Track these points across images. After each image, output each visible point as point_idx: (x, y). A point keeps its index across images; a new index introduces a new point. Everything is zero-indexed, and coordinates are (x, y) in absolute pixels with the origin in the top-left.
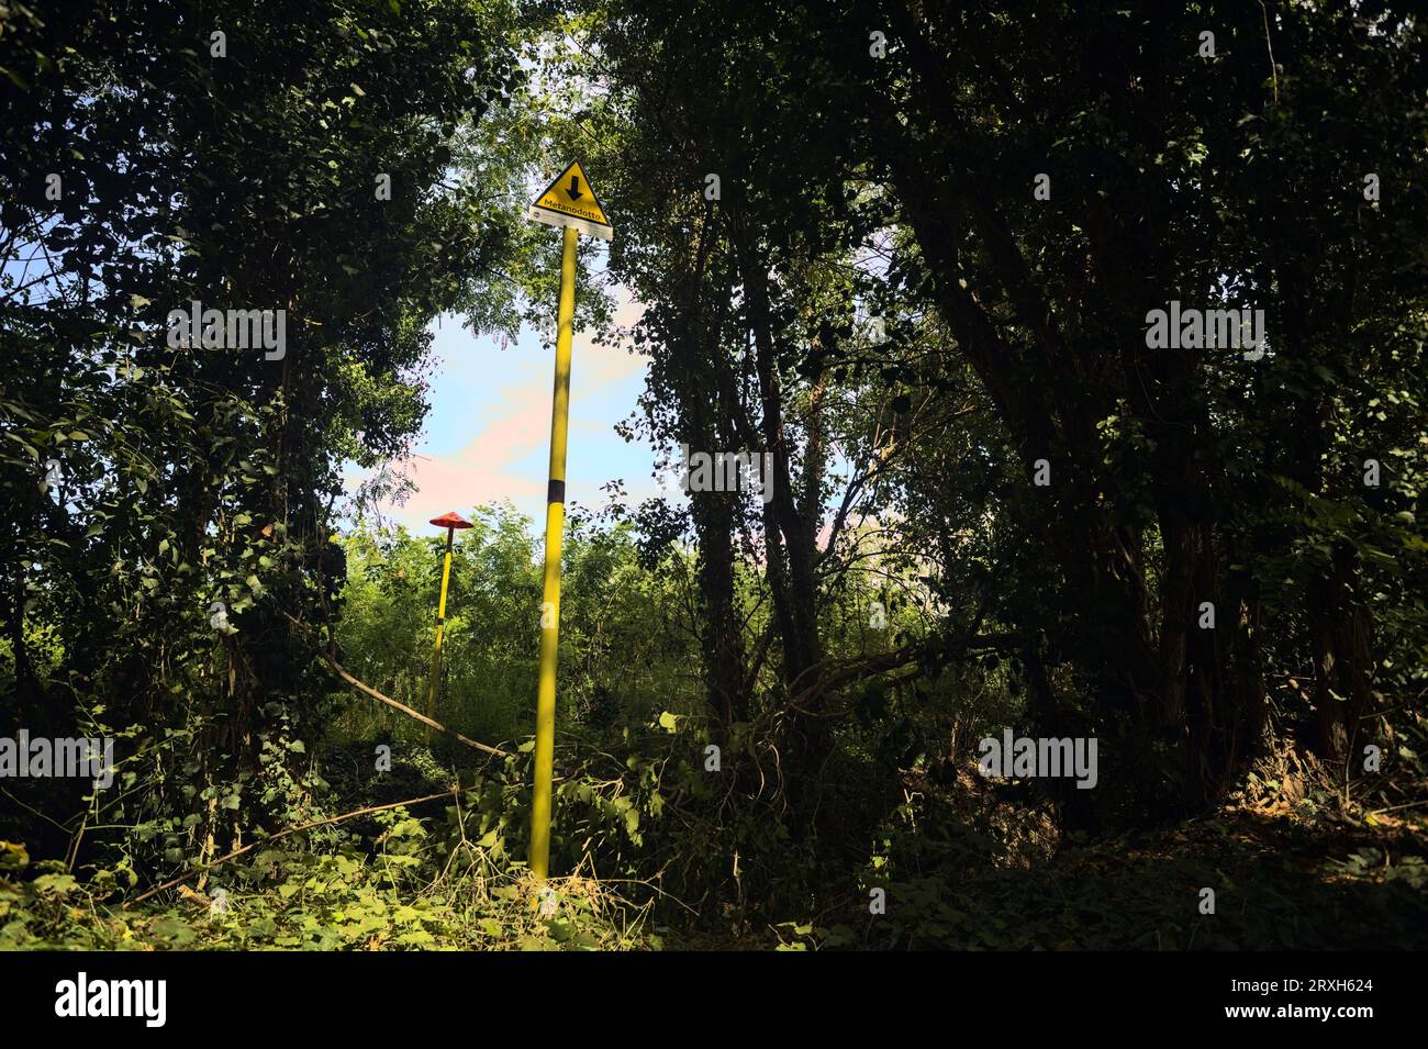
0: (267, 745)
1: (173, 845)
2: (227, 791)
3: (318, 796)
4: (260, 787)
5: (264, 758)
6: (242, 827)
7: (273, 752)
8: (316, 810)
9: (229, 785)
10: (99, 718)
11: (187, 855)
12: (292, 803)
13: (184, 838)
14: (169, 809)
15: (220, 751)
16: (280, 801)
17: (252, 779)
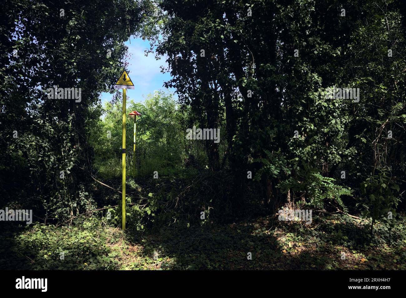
0: (80, 193)
1: (65, 213)
2: (74, 203)
3: (92, 203)
4: (80, 201)
5: (80, 196)
6: (78, 209)
7: (82, 195)
8: (93, 206)
9: (74, 202)
10: (45, 203)
11: (68, 215)
12: (87, 205)
13: (67, 212)
14: (63, 206)
15: (71, 194)
16: (84, 204)
17: (79, 200)
